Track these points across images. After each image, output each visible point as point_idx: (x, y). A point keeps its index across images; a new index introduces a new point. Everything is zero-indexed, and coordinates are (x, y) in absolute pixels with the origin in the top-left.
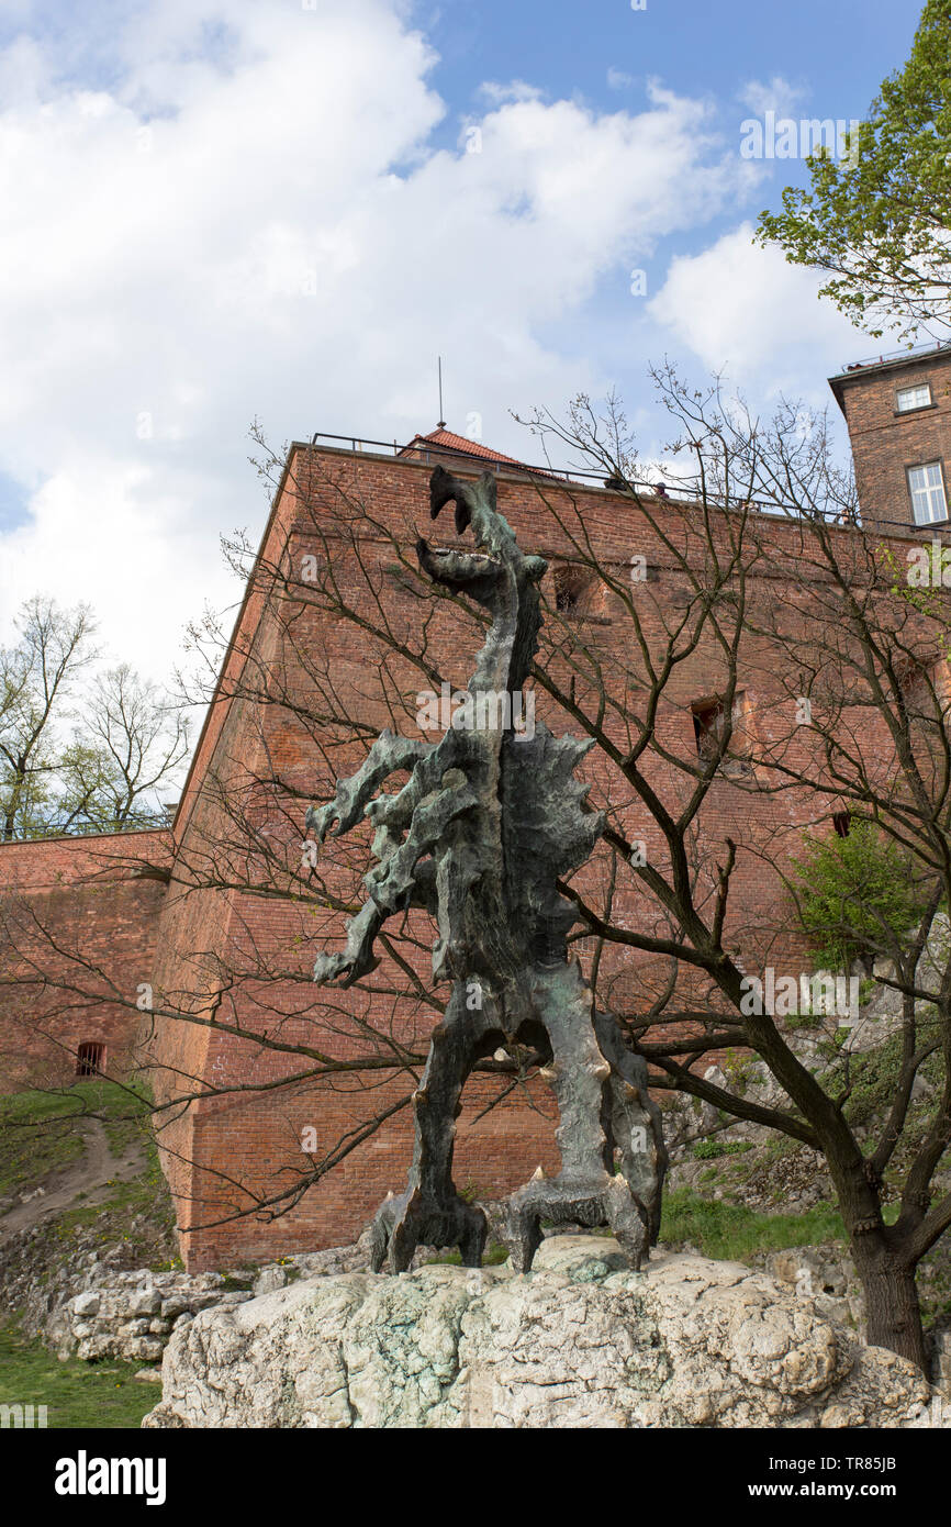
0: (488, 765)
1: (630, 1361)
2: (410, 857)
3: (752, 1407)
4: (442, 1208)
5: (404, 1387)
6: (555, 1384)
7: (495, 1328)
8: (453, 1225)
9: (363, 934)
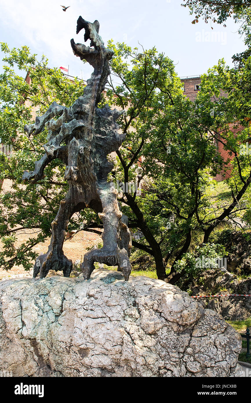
0: (88, 114)
1: (126, 311)
2: (60, 139)
3: (168, 328)
4: (59, 258)
5: (42, 316)
6: (98, 318)
7: (77, 297)
8: (62, 264)
9: (40, 166)
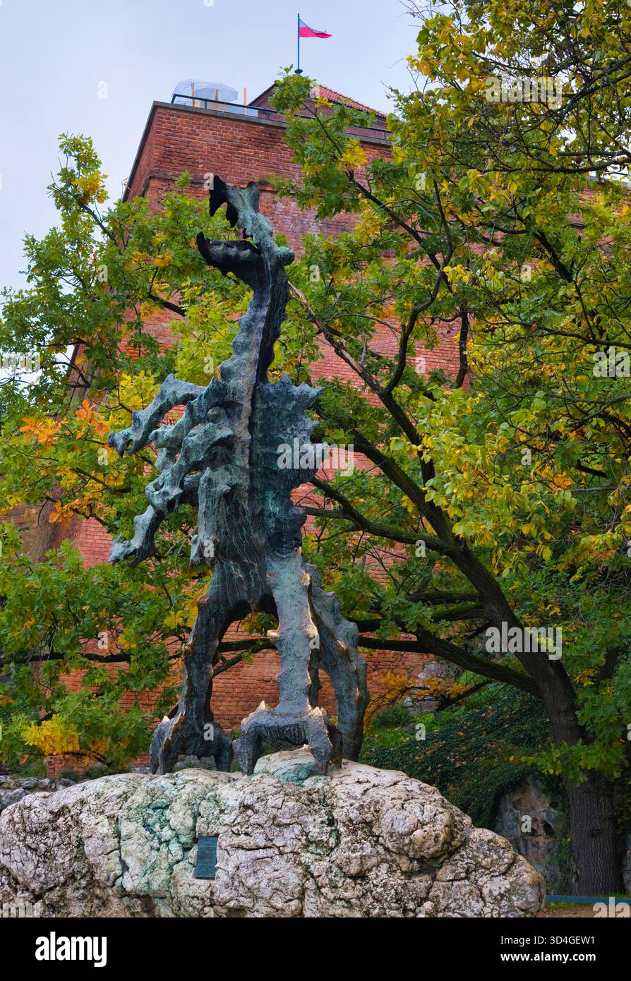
0: (242, 405)
1: (311, 835)
2: (180, 473)
3: (391, 867)
4: (201, 728)
5: (158, 850)
6: (258, 849)
7: (222, 811)
9: (146, 528)
